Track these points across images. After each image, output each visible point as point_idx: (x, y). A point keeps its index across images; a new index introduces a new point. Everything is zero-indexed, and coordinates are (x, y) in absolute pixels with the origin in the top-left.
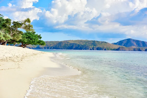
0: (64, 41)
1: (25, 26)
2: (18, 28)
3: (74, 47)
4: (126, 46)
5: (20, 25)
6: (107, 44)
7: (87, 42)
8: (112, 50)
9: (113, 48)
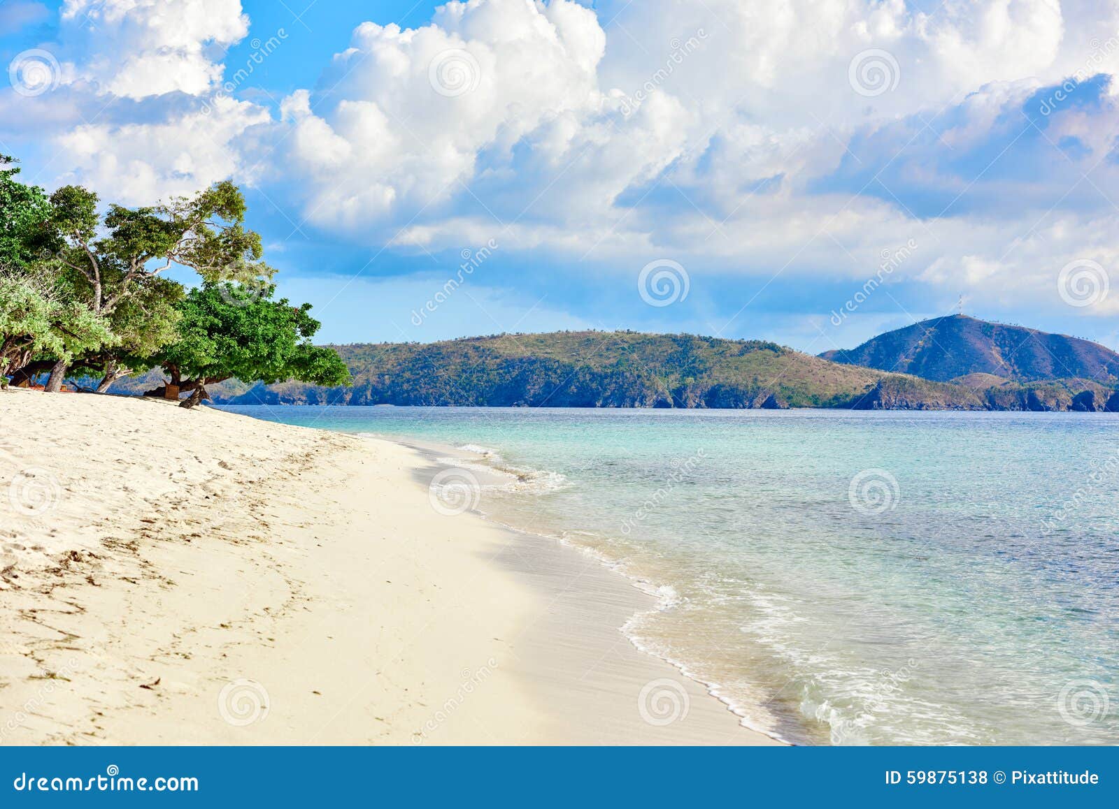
0: (457, 343)
1: (202, 239)
2: (150, 255)
3: (533, 389)
4: (928, 376)
5: (163, 235)
6: (783, 359)
7: (632, 348)
8: (824, 406)
9: (830, 393)
